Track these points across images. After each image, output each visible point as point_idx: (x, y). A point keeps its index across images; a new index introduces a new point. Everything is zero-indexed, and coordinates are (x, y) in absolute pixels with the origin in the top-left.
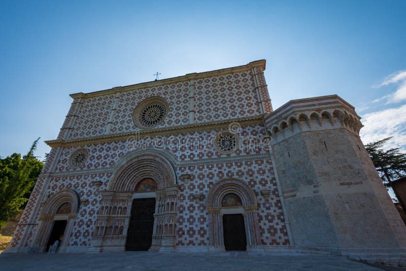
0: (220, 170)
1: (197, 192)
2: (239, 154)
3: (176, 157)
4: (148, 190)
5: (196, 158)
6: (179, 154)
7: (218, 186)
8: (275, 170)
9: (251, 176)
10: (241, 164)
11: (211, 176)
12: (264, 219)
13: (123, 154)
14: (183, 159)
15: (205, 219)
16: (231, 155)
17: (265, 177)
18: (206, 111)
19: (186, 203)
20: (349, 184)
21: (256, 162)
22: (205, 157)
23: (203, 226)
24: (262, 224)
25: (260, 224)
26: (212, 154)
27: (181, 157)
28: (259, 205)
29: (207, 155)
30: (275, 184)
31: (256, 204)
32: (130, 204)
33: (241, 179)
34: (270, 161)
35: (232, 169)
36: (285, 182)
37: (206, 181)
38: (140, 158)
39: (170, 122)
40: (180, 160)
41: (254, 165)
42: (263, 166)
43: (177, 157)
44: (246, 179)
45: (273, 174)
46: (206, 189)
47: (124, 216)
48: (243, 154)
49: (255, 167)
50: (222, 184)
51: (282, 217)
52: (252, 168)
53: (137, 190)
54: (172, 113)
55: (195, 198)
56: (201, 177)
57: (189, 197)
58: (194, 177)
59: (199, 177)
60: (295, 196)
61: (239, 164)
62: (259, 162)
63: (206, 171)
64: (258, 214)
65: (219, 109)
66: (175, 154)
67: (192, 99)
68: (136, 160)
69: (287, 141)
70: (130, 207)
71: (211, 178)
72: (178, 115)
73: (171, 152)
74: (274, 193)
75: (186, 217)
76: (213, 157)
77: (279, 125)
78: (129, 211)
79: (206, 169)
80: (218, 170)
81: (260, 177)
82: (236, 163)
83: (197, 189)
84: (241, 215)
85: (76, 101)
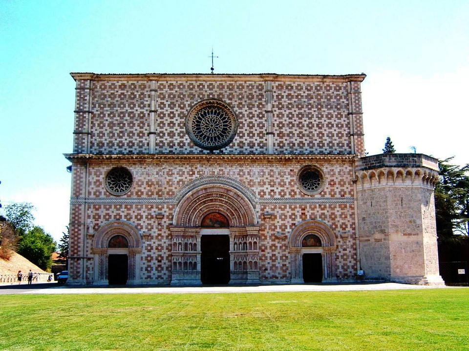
0: (303, 212)
1: (278, 232)
2: (323, 196)
3: (254, 193)
4: (215, 225)
5: (277, 196)
6: (256, 189)
7: (301, 228)
8: (356, 216)
9: (333, 219)
10: (325, 207)
11: (293, 217)
12: (340, 258)
13: (183, 182)
14: (262, 196)
15: (287, 257)
16: (316, 196)
17: (346, 221)
18: (288, 135)
19: (268, 243)
20: (410, 234)
21: (340, 206)
22: (288, 196)
23: (285, 263)
24: (337, 262)
25: (336, 262)
26: (295, 193)
27: (259, 193)
28: (337, 246)
29: (290, 194)
30: (354, 229)
31: (335, 246)
32: (199, 240)
33: (324, 221)
34: (353, 206)
35: (315, 211)
36: (364, 228)
37: (288, 222)
38: (209, 191)
39: (241, 144)
40: (259, 197)
41: (338, 209)
42: (345, 211)
43: (255, 193)
44: (328, 222)
45: (354, 219)
46: (288, 230)
47: (195, 252)
48: (328, 196)
49: (338, 211)
50: (305, 226)
51: (355, 257)
52: (335, 211)
53: (203, 226)
54: (243, 130)
55: (277, 238)
56: (284, 217)
57: (270, 237)
58: (276, 217)
59: (280, 218)
60: (369, 240)
61: (323, 206)
62: (343, 206)
63: (288, 212)
64: (336, 254)
65: (304, 135)
66: (253, 188)
67: (269, 114)
68: (204, 192)
69: (372, 191)
70: (200, 243)
71: (294, 219)
72: (251, 135)
73: (246, 185)
74: (352, 237)
75: (269, 255)
76: (296, 197)
77: (369, 173)
78: (199, 247)
79: (288, 209)
80: (301, 211)
81: (342, 221)
82: (320, 205)
83: (278, 229)
84: (320, 254)
85: (82, 85)
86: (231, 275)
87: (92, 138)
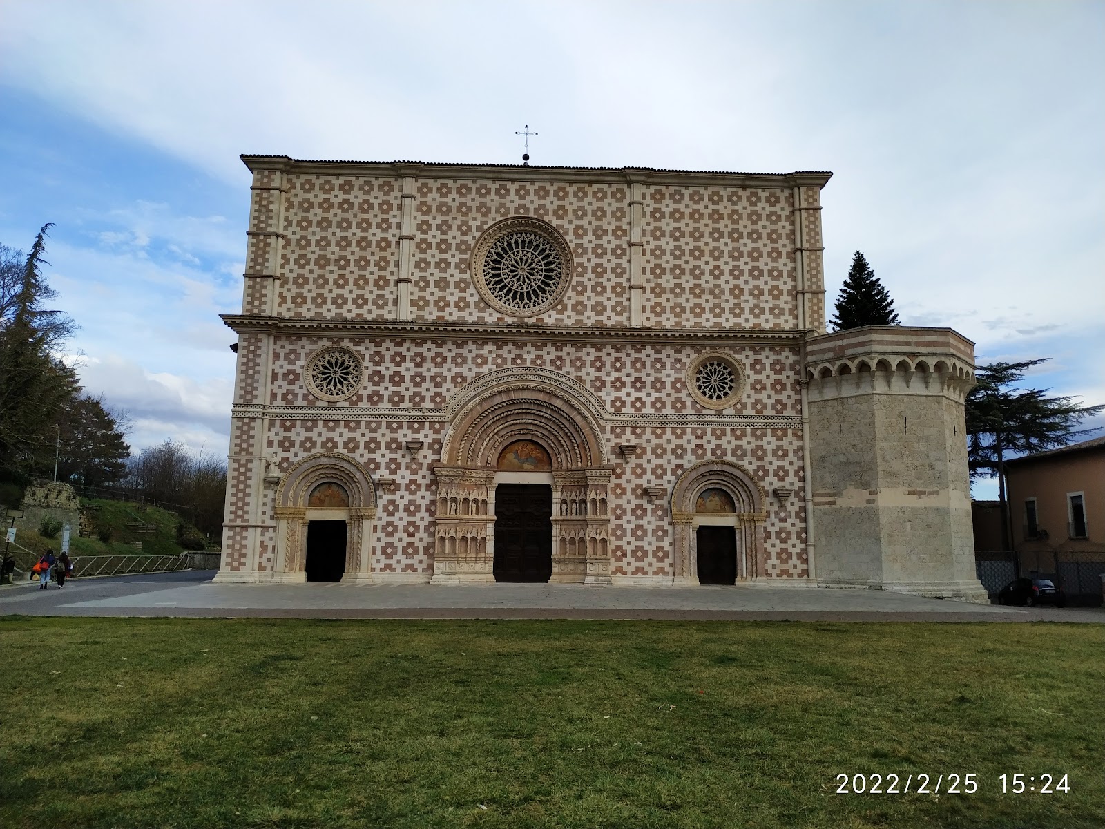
0: (699, 442)
1: (649, 481)
2: (740, 411)
3: (602, 403)
4: (526, 466)
5: (649, 410)
6: (608, 395)
7: (694, 475)
8: (807, 453)
9: (760, 458)
10: (744, 434)
11: (679, 452)
12: (773, 536)
13: (464, 379)
14: (618, 410)
15: (665, 532)
16: (725, 412)
17: (785, 463)
18: (672, 291)
19: (628, 502)
20: (920, 494)
21: (774, 432)
22: (668, 410)
23: (661, 544)
24: (768, 545)
25: (766, 545)
26: (684, 405)
27: (613, 403)
28: (768, 512)
29: (673, 406)
30: (803, 479)
31: (764, 512)
32: (492, 494)
33: (740, 463)
34: (800, 433)
35: (723, 442)
36: (822, 477)
37: (669, 461)
38: (514, 396)
39: (579, 307)
40: (612, 410)
41: (769, 438)
42: (784, 442)
43: (605, 402)
44: (749, 464)
45: (803, 458)
46: (669, 476)
47: (484, 517)
48: (749, 411)
49: (769, 442)
50: (702, 470)
51: (804, 535)
52: (764, 443)
53: (500, 465)
54: (584, 279)
55: (646, 492)
56: (659, 452)
57: (634, 490)
58: (644, 451)
59: (654, 452)
60: (834, 503)
61: (738, 433)
62: (779, 433)
63: (669, 441)
64: (765, 528)
65: (703, 291)
66: (600, 394)
67: (636, 248)
68: (504, 398)
69: (843, 403)
70: (493, 500)
71: (680, 457)
72: (599, 289)
73: (588, 387)
74: (797, 495)
75: (629, 528)
76: (685, 412)
77: (836, 366)
78: (491, 508)
79: (668, 436)
80: (695, 442)
81: (776, 463)
82: (733, 430)
83: (649, 476)
84: (731, 529)
85: (266, 180)
86: (553, 564)
87: (282, 286)
